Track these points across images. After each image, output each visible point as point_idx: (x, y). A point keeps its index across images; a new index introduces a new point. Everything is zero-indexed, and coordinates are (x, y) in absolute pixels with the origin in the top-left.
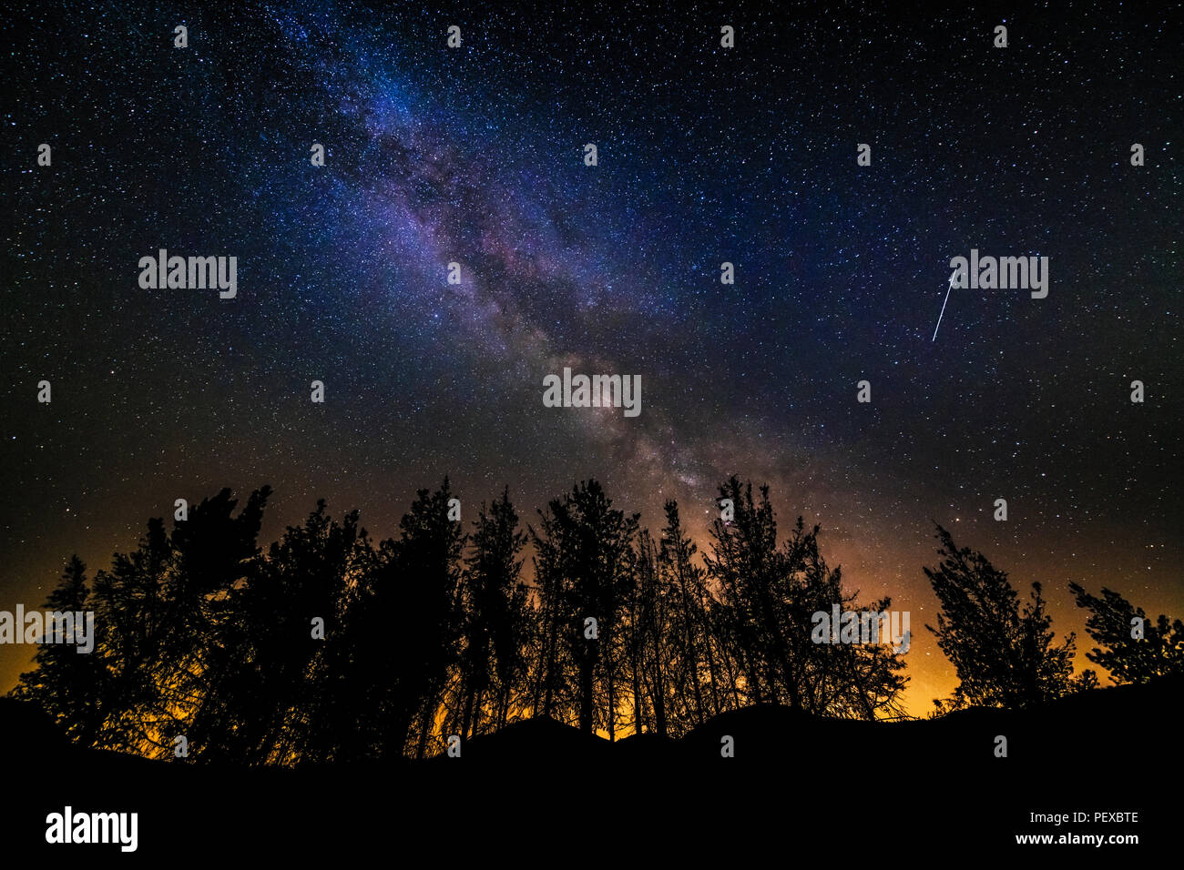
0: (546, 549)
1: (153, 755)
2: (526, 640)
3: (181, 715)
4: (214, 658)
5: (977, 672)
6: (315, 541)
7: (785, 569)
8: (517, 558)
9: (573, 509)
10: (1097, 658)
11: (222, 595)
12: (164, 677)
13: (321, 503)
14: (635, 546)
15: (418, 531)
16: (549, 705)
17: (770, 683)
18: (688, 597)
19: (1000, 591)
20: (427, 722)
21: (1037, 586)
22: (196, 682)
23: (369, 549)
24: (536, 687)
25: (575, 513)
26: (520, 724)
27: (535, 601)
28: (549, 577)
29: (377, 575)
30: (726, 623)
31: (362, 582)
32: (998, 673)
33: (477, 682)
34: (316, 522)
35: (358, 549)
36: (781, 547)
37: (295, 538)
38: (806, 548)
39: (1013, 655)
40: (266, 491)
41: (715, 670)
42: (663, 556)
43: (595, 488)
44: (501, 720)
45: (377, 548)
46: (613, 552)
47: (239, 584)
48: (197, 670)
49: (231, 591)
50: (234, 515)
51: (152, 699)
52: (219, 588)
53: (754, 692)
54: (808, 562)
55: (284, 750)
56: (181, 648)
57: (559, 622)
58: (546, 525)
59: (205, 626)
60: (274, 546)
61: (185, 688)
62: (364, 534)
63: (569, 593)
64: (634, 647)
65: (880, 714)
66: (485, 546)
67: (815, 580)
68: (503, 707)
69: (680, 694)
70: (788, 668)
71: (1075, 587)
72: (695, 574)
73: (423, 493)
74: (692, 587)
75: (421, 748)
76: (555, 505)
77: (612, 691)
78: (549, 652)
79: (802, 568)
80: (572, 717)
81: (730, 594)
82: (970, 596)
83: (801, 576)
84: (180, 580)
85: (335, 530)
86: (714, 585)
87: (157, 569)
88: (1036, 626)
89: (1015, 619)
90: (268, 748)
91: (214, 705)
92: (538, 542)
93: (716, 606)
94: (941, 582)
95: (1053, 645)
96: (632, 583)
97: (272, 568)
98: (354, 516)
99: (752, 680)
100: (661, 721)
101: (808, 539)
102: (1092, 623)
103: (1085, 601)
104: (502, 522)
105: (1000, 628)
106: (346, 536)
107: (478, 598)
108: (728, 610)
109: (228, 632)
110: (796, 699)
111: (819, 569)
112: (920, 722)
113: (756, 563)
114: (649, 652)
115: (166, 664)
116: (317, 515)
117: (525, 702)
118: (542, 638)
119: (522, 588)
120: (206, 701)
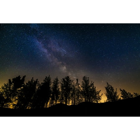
0: (62, 84)
1: (11, 108)
2: (59, 94)
3: (15, 103)
4: (19, 97)
5: (109, 98)
6: (32, 83)
7: (90, 87)
8: (58, 85)
9: (65, 79)
10: (121, 96)
11: (20, 89)
12: (12, 99)
13: (33, 78)
14: (73, 84)
15: (46, 81)
16: (62, 102)
17: (87, 99)
18: (79, 90)
19: (112, 89)
20: (47, 104)
21: (116, 89)
22: (17, 99)
23: (39, 84)
24: (60, 100)
25: (66, 80)
26: (58, 104)
27: (60, 90)
28: (62, 87)
29: (40, 87)
30: (82, 93)
31: (38, 88)
32: (111, 98)
33: (53, 99)
34: (32, 80)
35: (38, 84)
36: (89, 84)
37: (29, 82)
38: (92, 84)
39: (113, 96)
40: (25, 76)
41: (81, 98)
42: (76, 85)
43: (68, 77)
44: (56, 103)
45: (40, 84)
46: (70, 85)
47: (22, 88)
48: (17, 98)
49: (21, 88)
50: (21, 79)
51: (11, 102)
52: (19, 88)
53: (85, 100)
54: (92, 86)
55: (29, 107)
56: (14, 95)
57: (63, 93)
58: (62, 81)
59: (18, 93)
60: (27, 83)
61: (15, 100)
62: (39, 82)
63: (65, 89)
64: (72, 95)
65: (98, 102)
66: (54, 84)
67: (93, 88)
68: (56, 102)
69: (77, 100)
70: (89, 98)
71: (120, 89)
72: (79, 87)
73: (46, 77)
74: (79, 89)
75: (46, 106)
76: (63, 79)
77: (69, 100)
78: (62, 96)
79: (92, 87)
80: (64, 103)
81: (83, 89)
82: (110, 90)
83: (91, 87)
84: (14, 87)
85: (35, 81)
86: (82, 88)
87: (10, 86)
88: (116, 93)
89: (114, 92)
90: (27, 107)
91: (19, 102)
92: (61, 83)
93: (82, 91)
94: (106, 88)
95: (117, 95)
96: (72, 88)
97: (26, 86)
98: (37, 80)
99: (85, 99)
100: (75, 103)
101: (93, 83)
102: (121, 93)
103: (121, 90)
104: (56, 81)
105: (112, 93)
106: (36, 82)
107: (53, 90)
108: (83, 91)
109: (21, 93)
110: (90, 101)
111: (93, 87)
112: (103, 103)
113: (87, 86)
114: (74, 96)
115: (12, 97)
116: (32, 79)
117: (59, 101)
118: (61, 94)
119: (59, 89)
120: (18, 102)
